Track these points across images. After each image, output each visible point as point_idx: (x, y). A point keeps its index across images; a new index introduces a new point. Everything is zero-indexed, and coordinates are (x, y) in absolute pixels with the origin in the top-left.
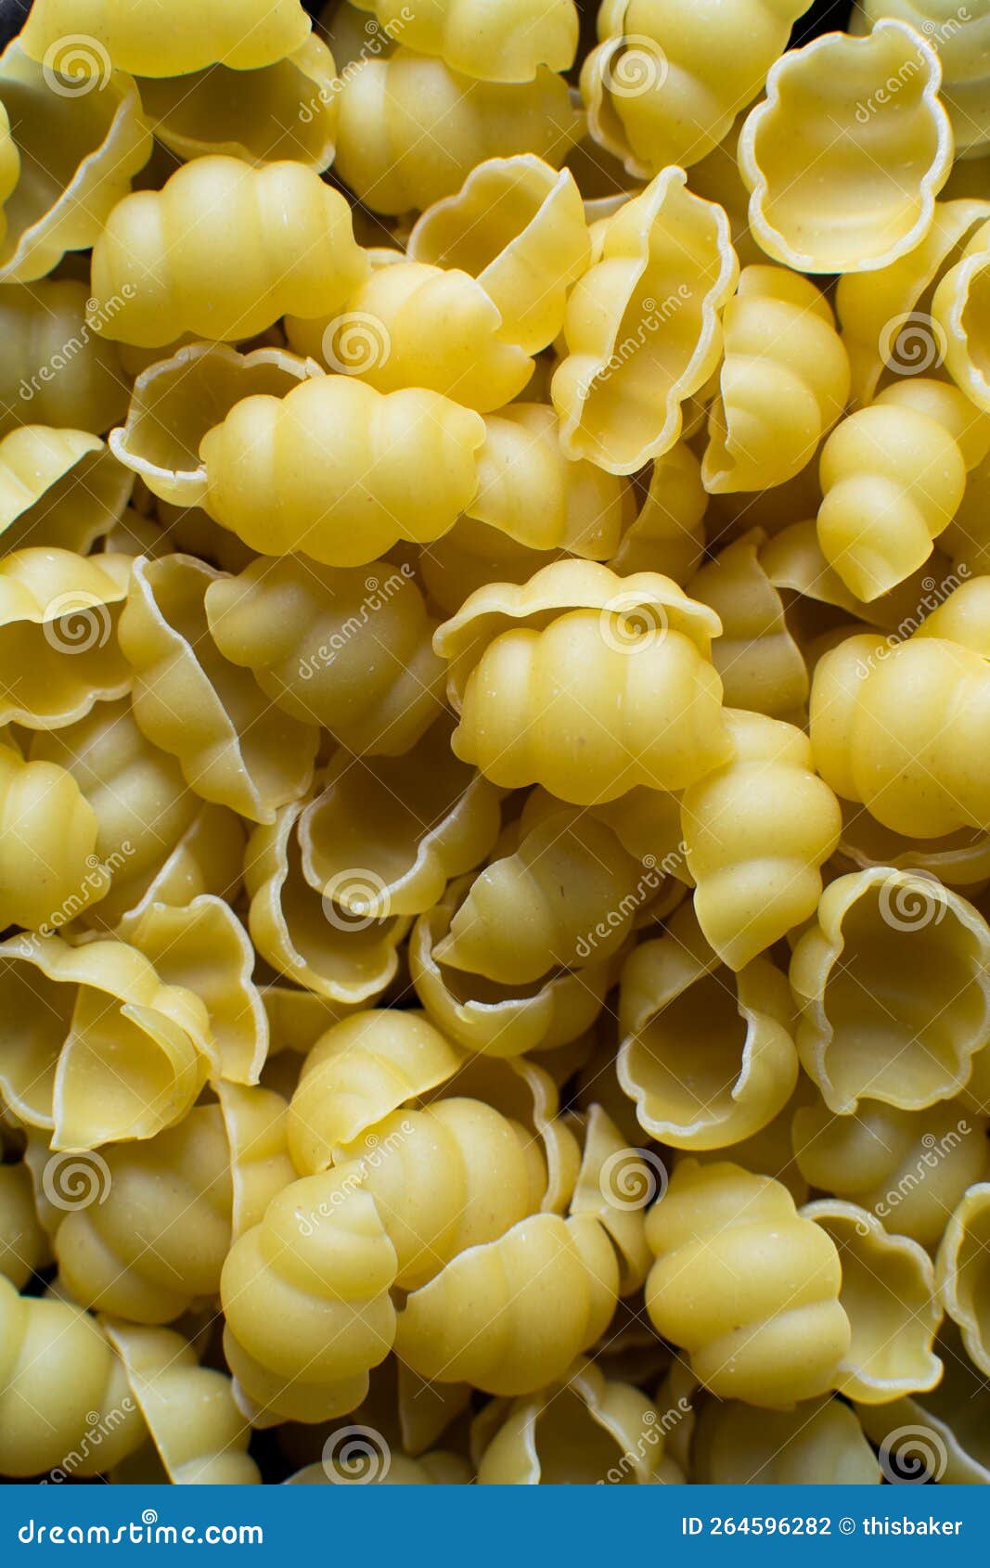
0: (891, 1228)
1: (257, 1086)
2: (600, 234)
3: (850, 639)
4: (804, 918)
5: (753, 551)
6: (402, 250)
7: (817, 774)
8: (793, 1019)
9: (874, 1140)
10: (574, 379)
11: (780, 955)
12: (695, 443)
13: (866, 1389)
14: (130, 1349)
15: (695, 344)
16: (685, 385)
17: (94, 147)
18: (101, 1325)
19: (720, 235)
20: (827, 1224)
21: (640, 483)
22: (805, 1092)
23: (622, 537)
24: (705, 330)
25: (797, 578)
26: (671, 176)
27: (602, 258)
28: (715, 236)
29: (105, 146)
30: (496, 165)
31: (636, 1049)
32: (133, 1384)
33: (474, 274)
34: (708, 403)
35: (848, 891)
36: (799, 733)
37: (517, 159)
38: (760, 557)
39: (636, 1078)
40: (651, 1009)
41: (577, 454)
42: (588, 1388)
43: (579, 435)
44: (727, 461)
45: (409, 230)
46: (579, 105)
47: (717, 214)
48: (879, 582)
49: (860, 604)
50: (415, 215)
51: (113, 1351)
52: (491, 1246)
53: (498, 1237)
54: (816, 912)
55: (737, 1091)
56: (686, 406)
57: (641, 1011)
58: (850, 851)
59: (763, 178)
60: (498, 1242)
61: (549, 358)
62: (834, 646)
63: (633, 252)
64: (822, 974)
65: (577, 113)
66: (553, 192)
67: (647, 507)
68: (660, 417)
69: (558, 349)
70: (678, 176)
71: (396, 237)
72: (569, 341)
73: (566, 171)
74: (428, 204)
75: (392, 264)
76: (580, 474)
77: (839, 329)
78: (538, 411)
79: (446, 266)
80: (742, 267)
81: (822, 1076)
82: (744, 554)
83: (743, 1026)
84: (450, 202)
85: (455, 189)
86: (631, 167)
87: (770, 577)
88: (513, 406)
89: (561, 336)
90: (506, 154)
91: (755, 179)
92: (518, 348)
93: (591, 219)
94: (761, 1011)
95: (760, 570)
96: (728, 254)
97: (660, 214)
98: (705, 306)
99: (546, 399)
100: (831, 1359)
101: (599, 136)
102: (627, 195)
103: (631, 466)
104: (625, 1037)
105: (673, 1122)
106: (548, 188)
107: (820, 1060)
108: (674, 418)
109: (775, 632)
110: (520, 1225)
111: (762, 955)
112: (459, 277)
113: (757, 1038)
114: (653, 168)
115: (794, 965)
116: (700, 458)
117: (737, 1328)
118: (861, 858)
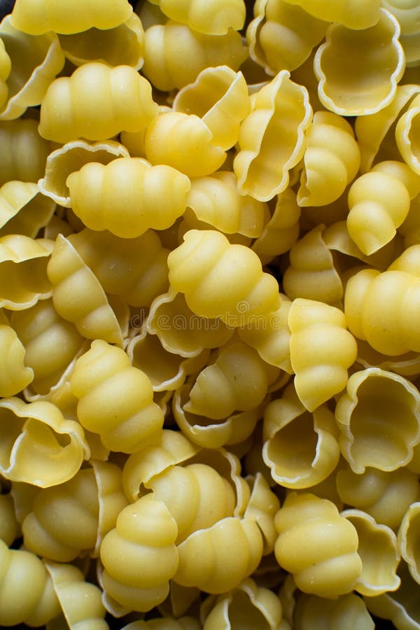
0: (378, 522)
1: (107, 461)
2: (254, 99)
3: (362, 272)
4: (341, 390)
5: (320, 234)
6: (171, 106)
7: (348, 330)
8: (337, 433)
9: (371, 484)
10: (244, 161)
11: (331, 405)
12: (295, 187)
13: (368, 590)
14: (55, 573)
15: (295, 145)
16: (291, 163)
17: (40, 63)
18: (43, 563)
19: (305, 100)
20: (353, 520)
21: (272, 204)
22: (343, 464)
23: (264, 228)
24: (299, 140)
25: (338, 245)
26: (284, 74)
27: (255, 110)
28: (303, 100)
29: (44, 63)
30: (210, 70)
31: (271, 446)
32: (56, 588)
33: (201, 117)
34: (301, 171)
35: (359, 378)
36: (340, 312)
37: (219, 68)
38: (323, 236)
39: (271, 458)
40: (277, 429)
41: (245, 193)
42: (250, 590)
43: (245, 185)
44: (307, 193)
45: (174, 97)
46: (246, 44)
47: (303, 90)
48: (373, 246)
49: (365, 256)
50: (176, 91)
51: (48, 574)
52: (207, 530)
53: (211, 526)
54: (346, 388)
55: (314, 464)
56: (291, 172)
57: (273, 429)
58: (362, 361)
59: (324, 75)
60: (211, 529)
61: (233, 152)
62: (354, 274)
63: (267, 107)
64: (349, 413)
65: (245, 48)
66: (234, 82)
67: (275, 216)
68: (280, 177)
69: (237, 148)
70: (286, 74)
71: (169, 100)
72: (241, 145)
73: (240, 73)
74: (182, 87)
75: (166, 112)
76: (246, 201)
77: (356, 139)
78: (228, 175)
79: (189, 114)
80: (314, 113)
81: (349, 457)
82: (317, 236)
83: (316, 436)
84: (191, 86)
85: (193, 81)
86: (268, 71)
87: (327, 244)
88: (219, 172)
89: (238, 143)
90: (215, 65)
91: (320, 76)
92: (219, 148)
93: (250, 93)
94: (324, 429)
95: (323, 243)
96: (308, 108)
97: (279, 90)
98: (299, 129)
99: (232, 170)
100: (355, 577)
101: (254, 58)
102: (265, 83)
103: (268, 198)
104: (265, 441)
105: (287, 477)
106: (232, 80)
107: (349, 450)
108: (286, 177)
109: (329, 268)
110: (220, 522)
111: (323, 405)
112: (194, 118)
113: (322, 441)
114: (277, 71)
115: (337, 410)
116: (296, 193)
117: (314, 564)
118: (365, 363)
